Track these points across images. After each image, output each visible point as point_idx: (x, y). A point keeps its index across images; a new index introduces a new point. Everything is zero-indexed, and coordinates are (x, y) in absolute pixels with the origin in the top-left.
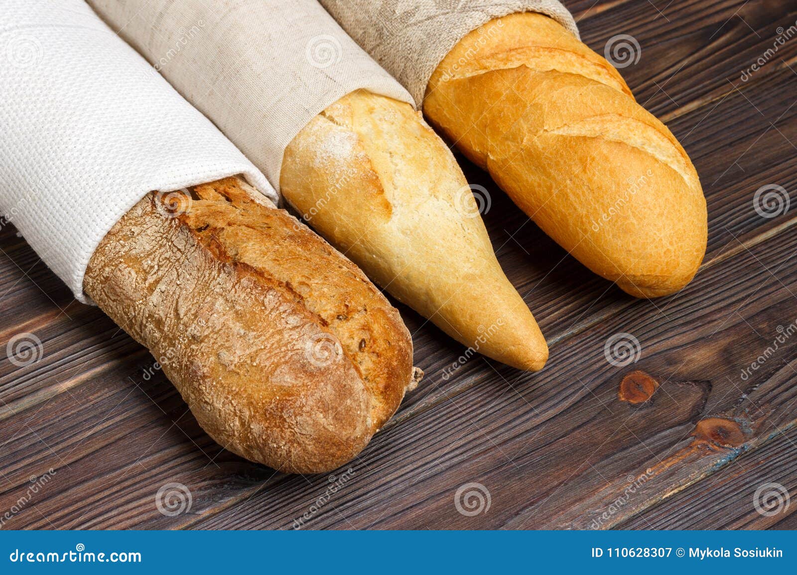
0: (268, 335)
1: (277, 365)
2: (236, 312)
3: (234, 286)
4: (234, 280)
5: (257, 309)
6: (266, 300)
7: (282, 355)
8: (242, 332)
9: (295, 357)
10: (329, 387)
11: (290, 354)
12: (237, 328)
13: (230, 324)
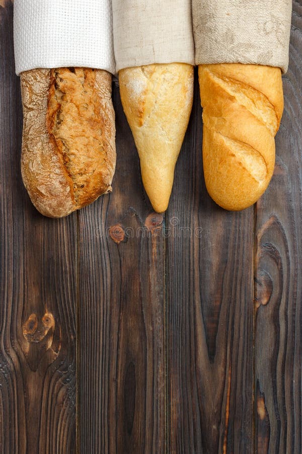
0: (46, 171)
1: (43, 184)
2: (42, 153)
3: (46, 143)
4: (47, 141)
5: (49, 158)
6: (53, 157)
7: (46, 181)
8: (39, 162)
9: (49, 186)
10: (56, 202)
11: (49, 183)
12: (39, 159)
13: (38, 155)
